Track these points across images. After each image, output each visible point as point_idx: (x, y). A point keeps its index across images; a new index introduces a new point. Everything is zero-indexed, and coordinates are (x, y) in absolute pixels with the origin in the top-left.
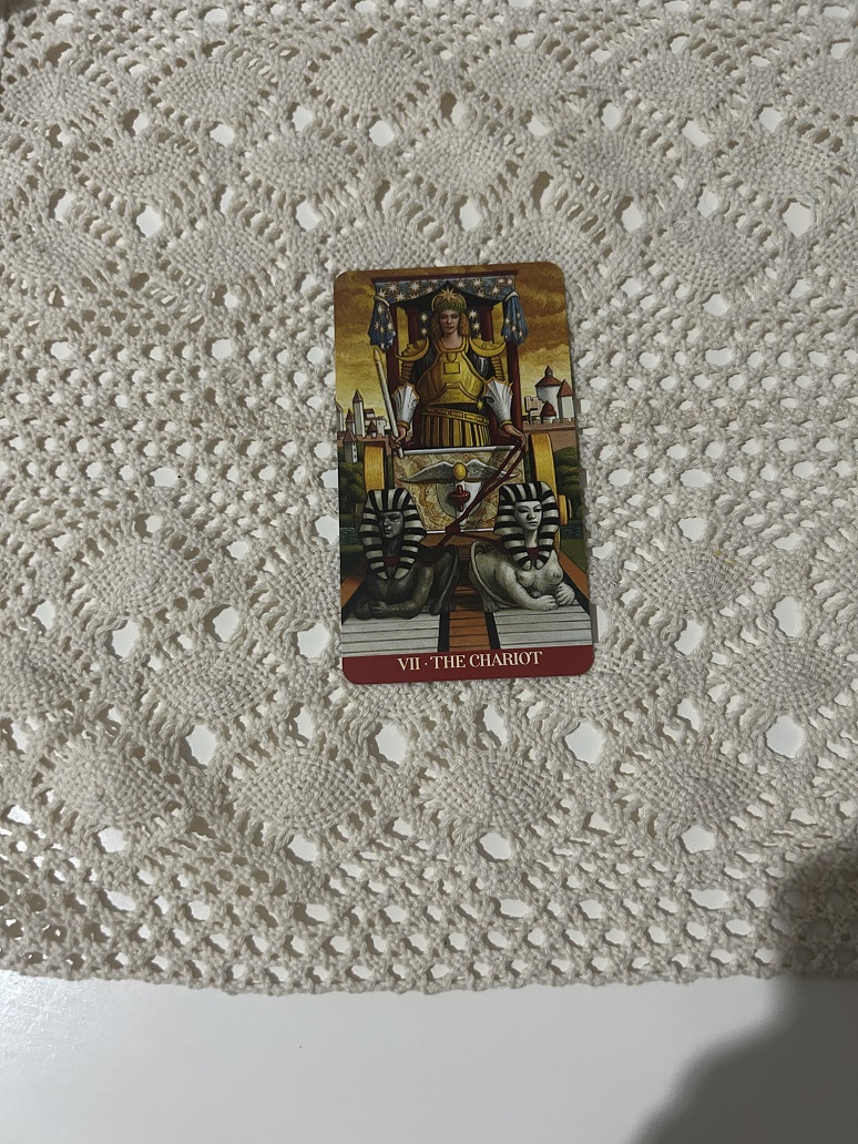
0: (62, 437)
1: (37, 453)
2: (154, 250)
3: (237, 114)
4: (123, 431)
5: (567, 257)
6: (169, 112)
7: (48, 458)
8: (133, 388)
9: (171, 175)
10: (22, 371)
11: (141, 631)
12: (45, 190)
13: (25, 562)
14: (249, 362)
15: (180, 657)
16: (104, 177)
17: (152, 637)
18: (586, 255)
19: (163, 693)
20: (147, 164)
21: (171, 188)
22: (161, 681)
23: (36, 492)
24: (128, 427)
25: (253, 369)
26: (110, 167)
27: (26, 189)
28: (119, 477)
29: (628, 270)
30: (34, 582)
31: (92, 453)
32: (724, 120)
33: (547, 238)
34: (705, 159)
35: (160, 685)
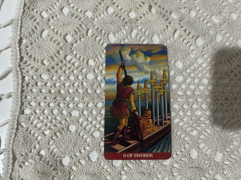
0: (45, 102)
1: (38, 107)
2: (70, 47)
3: (93, 8)
4: (63, 101)
5: (182, 52)
6: (74, 7)
7: (42, 108)
8: (66, 88)
9: (74, 25)
10: (34, 83)
11: (70, 160)
12: (40, 30)
13: (37, 139)
14: (97, 80)
15: (81, 166)
16: (56, 26)
17: (73, 161)
18: (187, 52)
19: (76, 176)
20: (68, 22)
21: (74, 29)
22: (76, 173)
23: (39, 118)
24: (64, 99)
25: (99, 83)
26: (58, 23)
27: (34, 29)
28: (62, 114)
29: (199, 57)
30: (39, 145)
31: (54, 107)
32: (222, 16)
33: (177, 47)
34: (218, 27)
35: (76, 174)
